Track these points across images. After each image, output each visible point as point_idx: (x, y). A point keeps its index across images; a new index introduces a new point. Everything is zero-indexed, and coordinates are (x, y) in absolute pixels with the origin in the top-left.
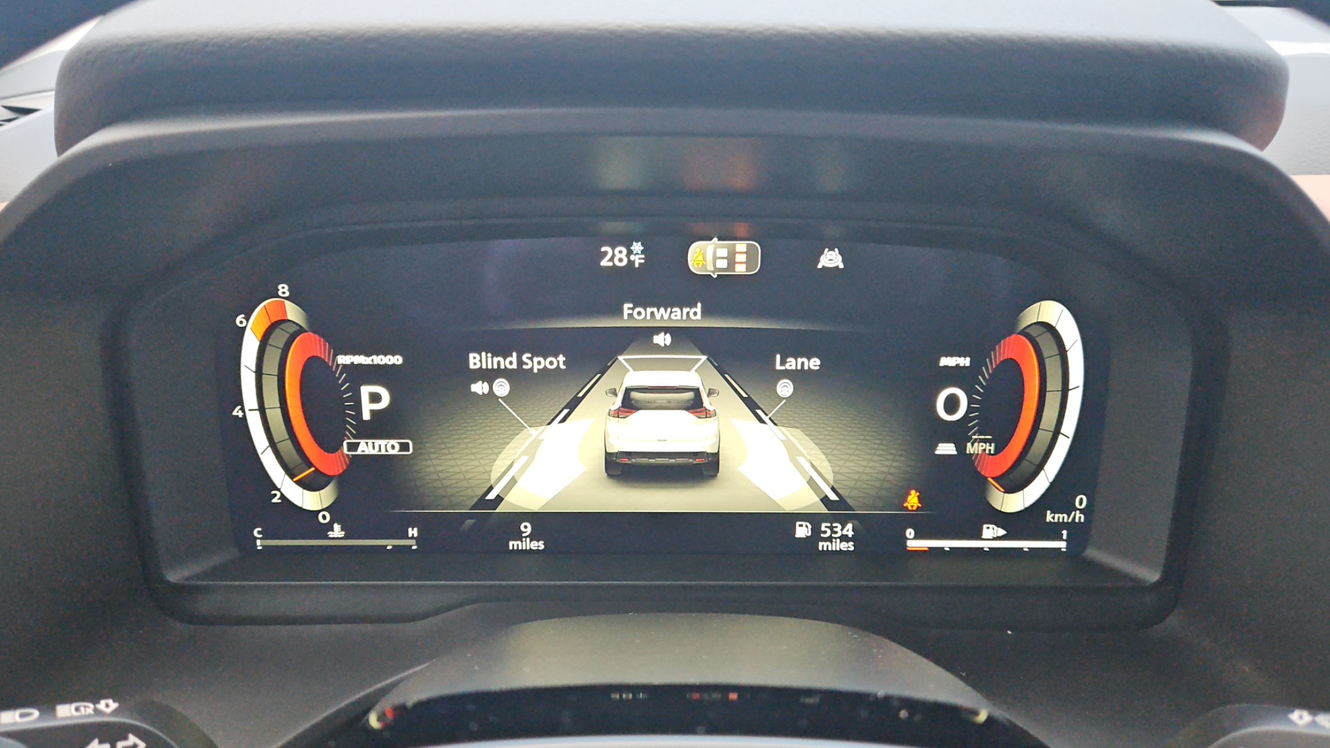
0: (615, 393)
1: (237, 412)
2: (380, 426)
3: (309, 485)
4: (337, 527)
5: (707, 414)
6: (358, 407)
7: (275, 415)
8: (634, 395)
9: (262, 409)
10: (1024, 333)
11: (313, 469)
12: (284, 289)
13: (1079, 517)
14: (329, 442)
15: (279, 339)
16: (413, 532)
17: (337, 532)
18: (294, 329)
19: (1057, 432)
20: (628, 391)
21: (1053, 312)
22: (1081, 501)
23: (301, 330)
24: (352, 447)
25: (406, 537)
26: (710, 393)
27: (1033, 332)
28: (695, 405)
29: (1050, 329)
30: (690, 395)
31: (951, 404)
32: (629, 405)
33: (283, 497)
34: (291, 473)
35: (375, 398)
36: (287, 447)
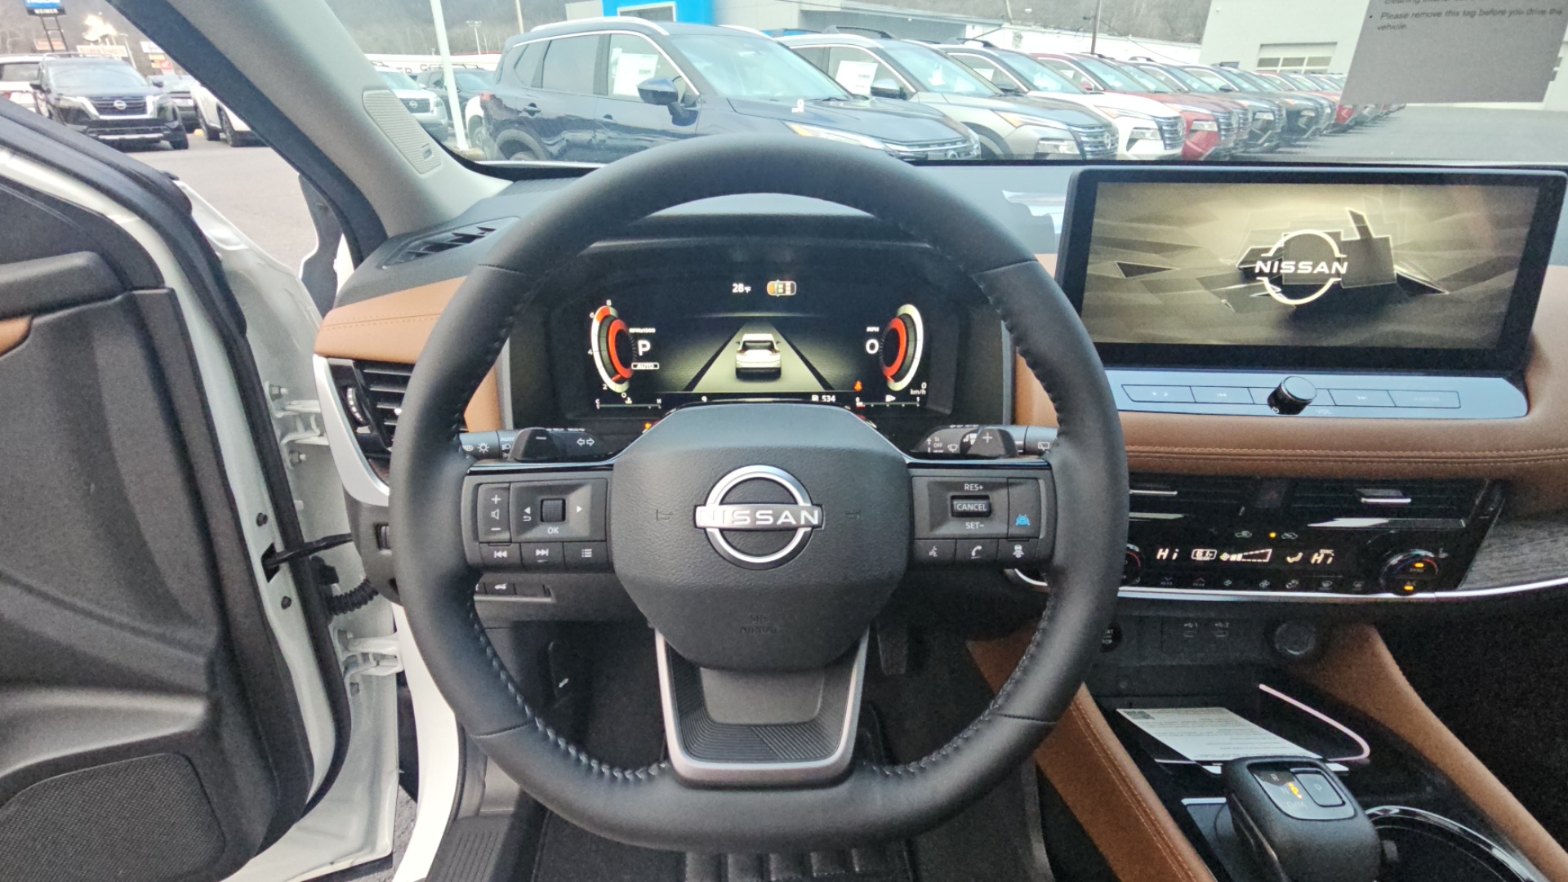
0: (739, 343)
1: (590, 352)
2: (647, 357)
3: (619, 382)
4: (629, 399)
5: (776, 352)
6: (637, 350)
7: (605, 353)
8: (747, 344)
9: (600, 351)
10: (900, 317)
11: (619, 376)
12: (609, 302)
13: (923, 392)
14: (626, 363)
15: (607, 323)
16: (659, 401)
17: (629, 401)
18: (612, 319)
19: (913, 357)
20: (745, 342)
21: (910, 310)
22: (924, 385)
23: (615, 319)
24: (635, 366)
25: (656, 403)
26: (778, 343)
27: (903, 317)
28: (771, 348)
29: (909, 317)
30: (769, 344)
31: (872, 347)
32: (745, 348)
33: (608, 387)
34: (611, 376)
35: (644, 346)
36: (610, 367)
